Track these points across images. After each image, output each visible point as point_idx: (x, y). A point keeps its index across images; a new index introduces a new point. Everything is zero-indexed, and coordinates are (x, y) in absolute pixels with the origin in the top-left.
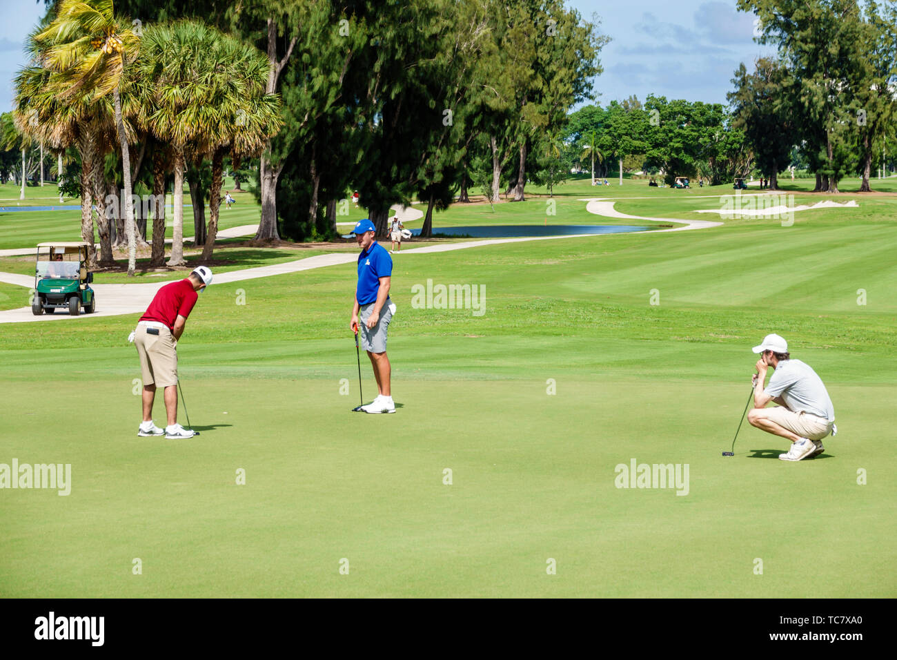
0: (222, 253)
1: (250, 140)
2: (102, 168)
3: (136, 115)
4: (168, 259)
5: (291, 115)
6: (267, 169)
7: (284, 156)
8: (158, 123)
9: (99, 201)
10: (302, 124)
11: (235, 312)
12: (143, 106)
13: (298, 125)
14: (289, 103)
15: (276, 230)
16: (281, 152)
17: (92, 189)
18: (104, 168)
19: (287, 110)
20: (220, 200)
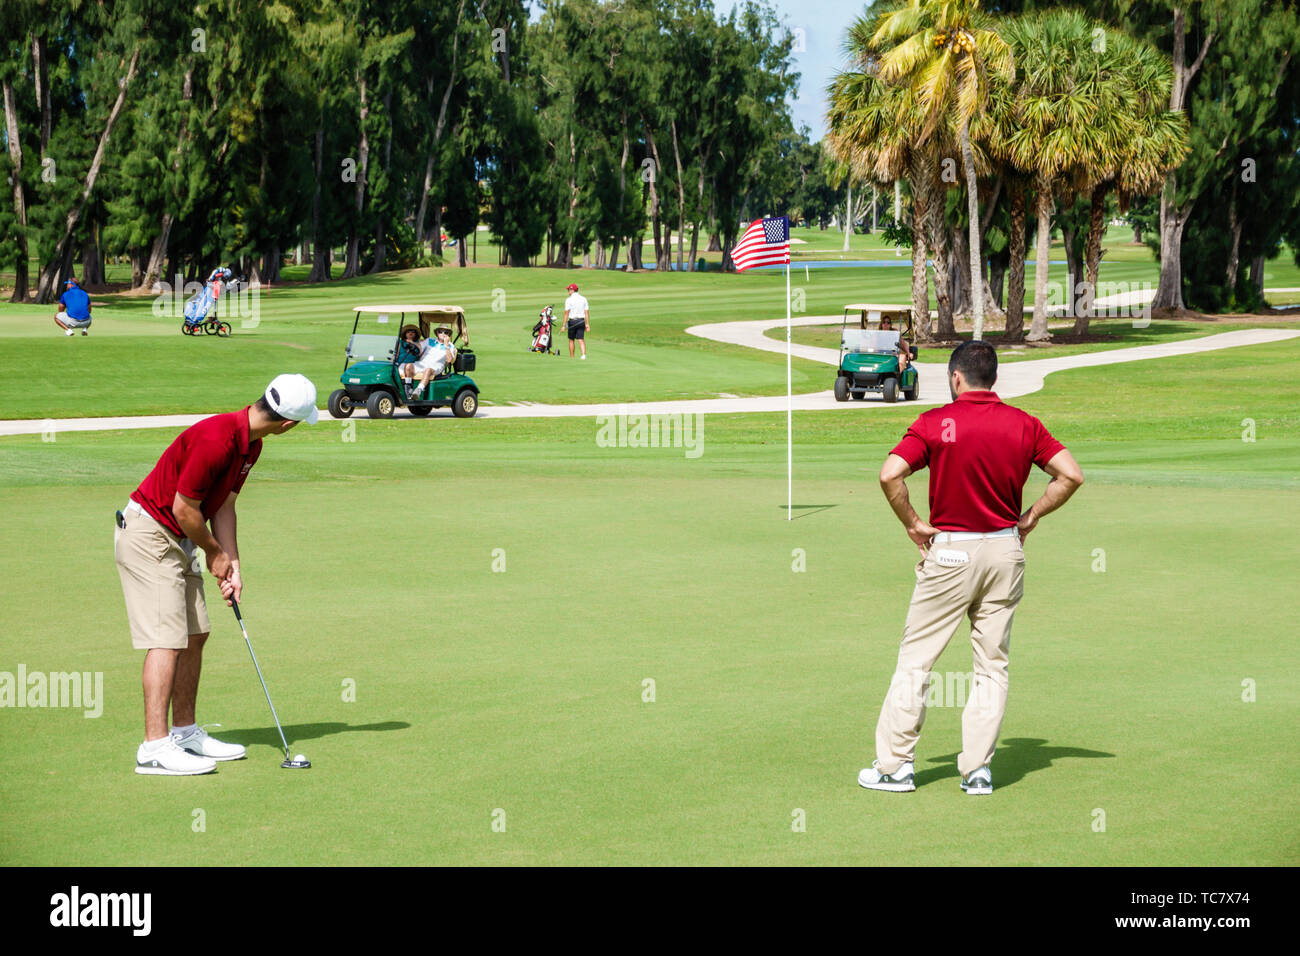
0: (1104, 326)
1: (1143, 172)
2: (942, 209)
3: (988, 137)
4: (1027, 332)
5: (1204, 140)
6: (1169, 212)
7: (1193, 195)
8: (1017, 149)
9: (937, 253)
10: (1218, 153)
11: (1107, 403)
12: (998, 126)
13: (1214, 153)
14: (1201, 123)
15: (1180, 296)
16: (1189, 190)
17: (926, 235)
18: (944, 208)
19: (1198, 134)
20: (1100, 253)
